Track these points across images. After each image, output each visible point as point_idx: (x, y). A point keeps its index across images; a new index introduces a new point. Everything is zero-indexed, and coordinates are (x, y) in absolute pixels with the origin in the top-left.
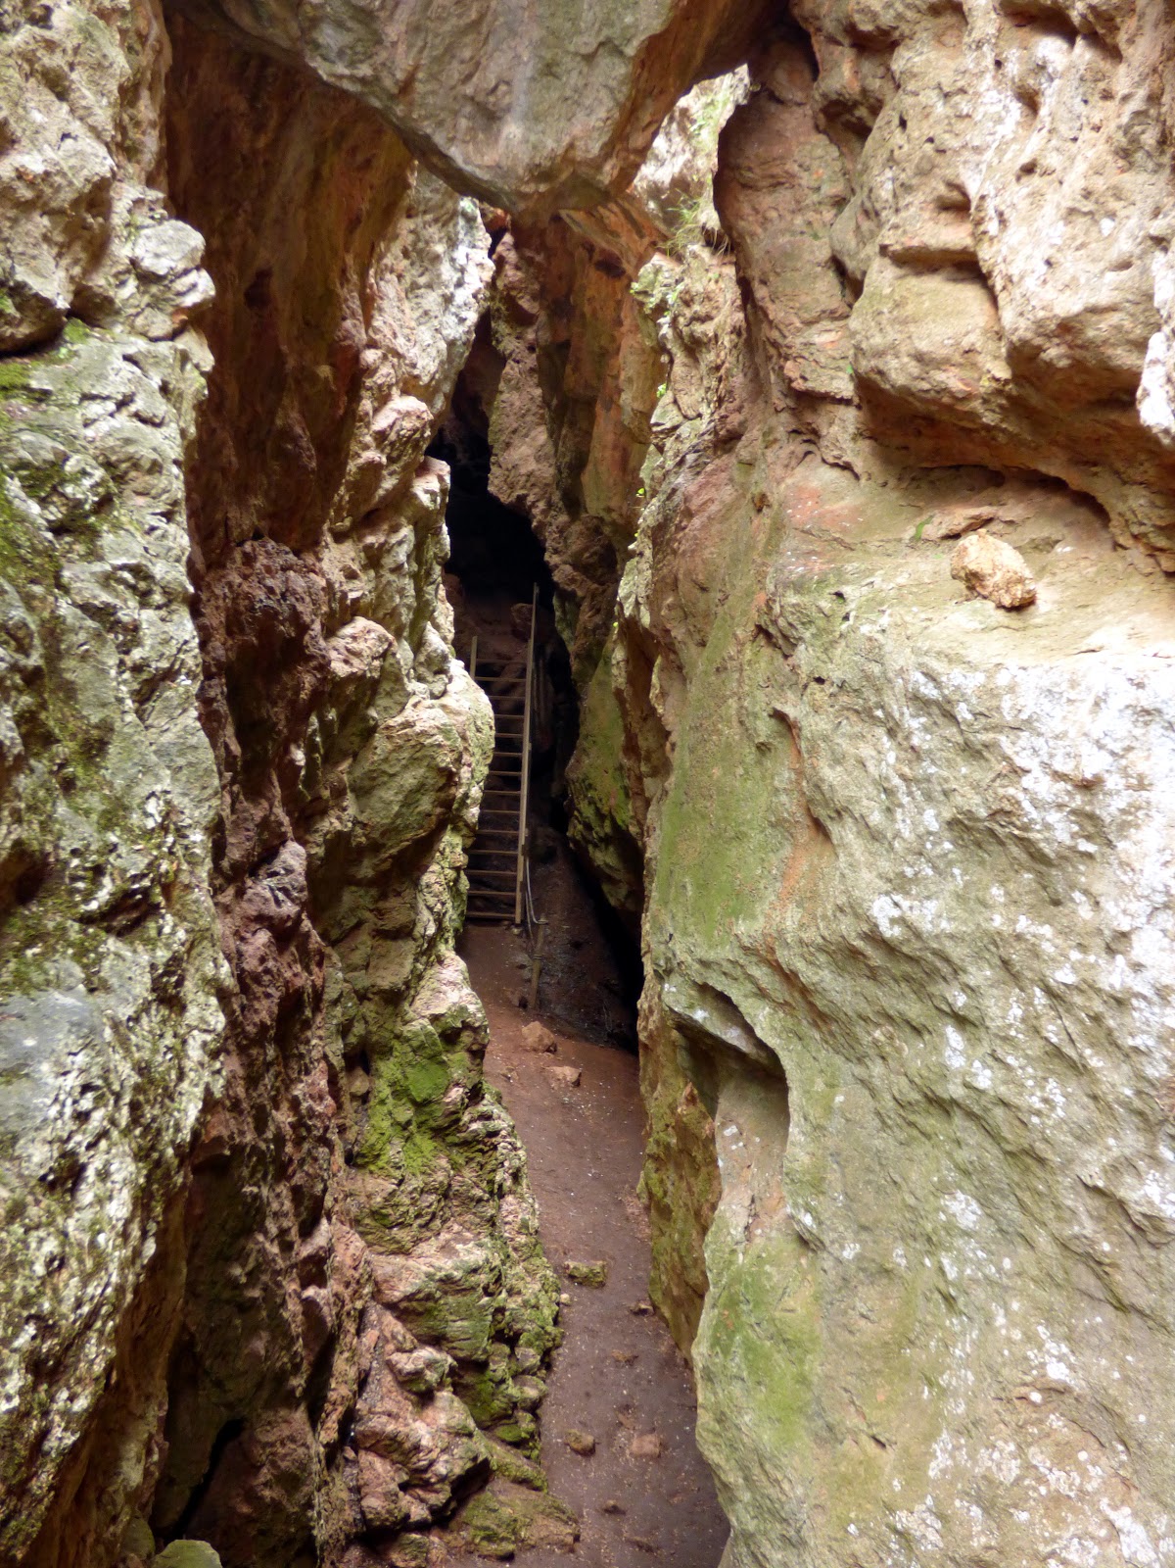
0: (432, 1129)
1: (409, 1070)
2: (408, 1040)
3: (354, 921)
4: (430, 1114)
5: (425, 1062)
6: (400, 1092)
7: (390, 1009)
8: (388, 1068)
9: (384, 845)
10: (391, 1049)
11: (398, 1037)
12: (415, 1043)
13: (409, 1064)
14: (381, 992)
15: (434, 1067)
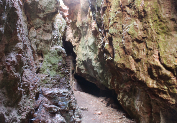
0: (56, 70)
1: (51, 57)
2: (50, 52)
3: (39, 26)
4: (55, 67)
5: (54, 57)
6: (49, 61)
7: (47, 45)
8: (46, 57)
9: (45, 11)
10: (47, 53)
11: (48, 51)
12: (52, 52)
13: (51, 56)
14: (45, 40)
15: (56, 58)
